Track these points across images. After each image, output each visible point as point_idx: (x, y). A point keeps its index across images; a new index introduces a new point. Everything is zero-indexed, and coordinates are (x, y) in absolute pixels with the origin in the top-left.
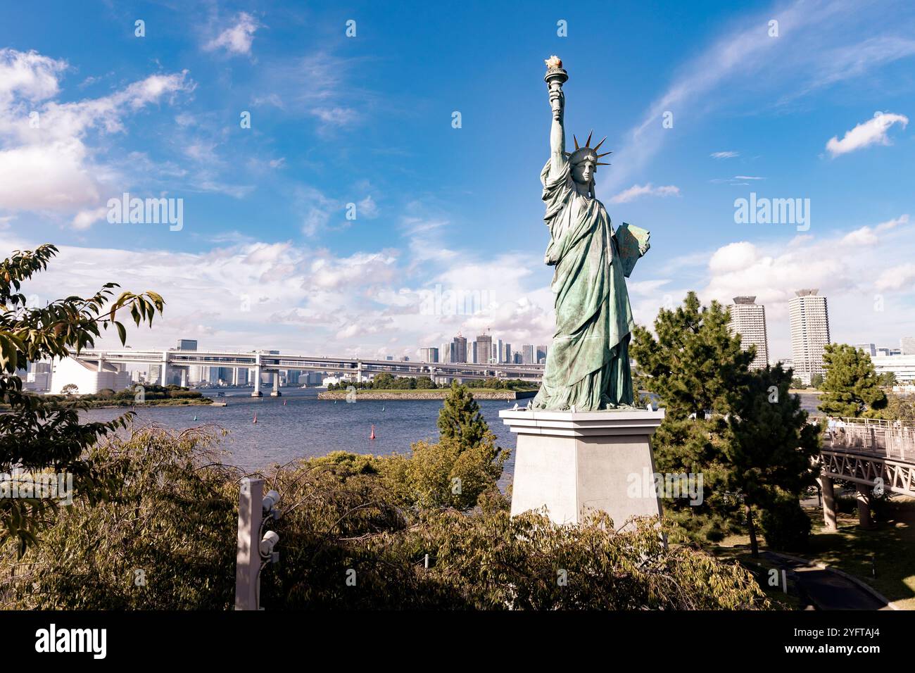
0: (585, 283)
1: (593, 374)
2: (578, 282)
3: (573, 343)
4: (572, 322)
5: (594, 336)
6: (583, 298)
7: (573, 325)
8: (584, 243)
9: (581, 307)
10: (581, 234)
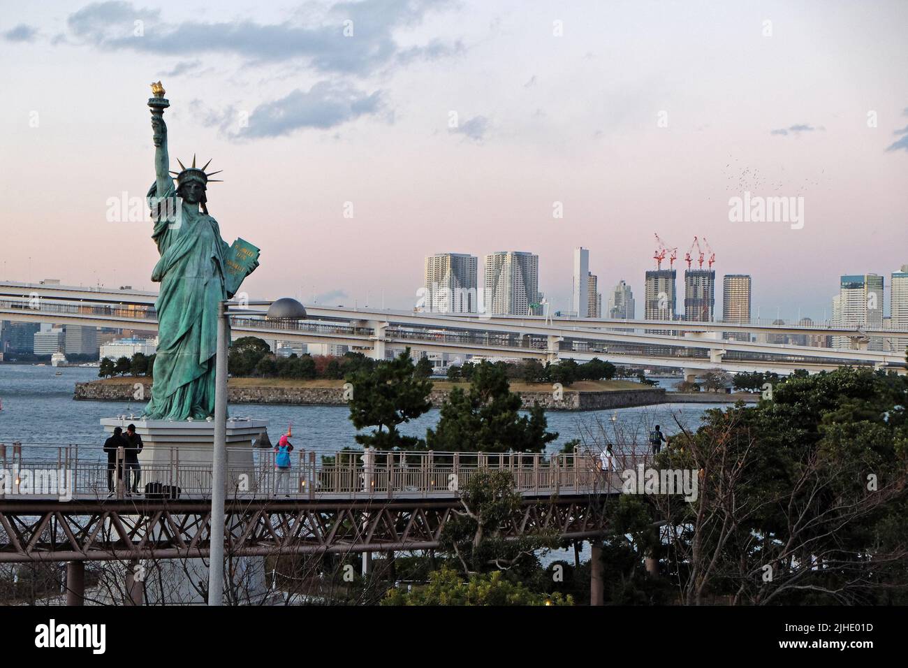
0: (180, 304)
1: (185, 387)
2: (173, 302)
3: (171, 358)
4: (168, 339)
5: (186, 352)
6: (176, 317)
7: (169, 342)
8: (180, 265)
9: (175, 325)
10: (178, 256)
